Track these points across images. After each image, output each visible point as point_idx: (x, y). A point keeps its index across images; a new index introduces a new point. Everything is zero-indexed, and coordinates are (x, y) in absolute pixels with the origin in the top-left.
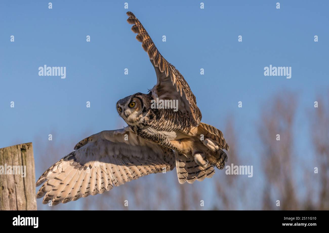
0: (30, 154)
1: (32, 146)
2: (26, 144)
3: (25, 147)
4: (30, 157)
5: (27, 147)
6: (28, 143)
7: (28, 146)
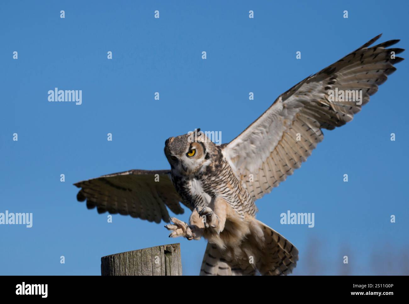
0: (176, 259)
1: (179, 248)
2: (171, 245)
3: (170, 249)
4: (176, 262)
5: (173, 249)
6: (174, 245)
7: (174, 247)
